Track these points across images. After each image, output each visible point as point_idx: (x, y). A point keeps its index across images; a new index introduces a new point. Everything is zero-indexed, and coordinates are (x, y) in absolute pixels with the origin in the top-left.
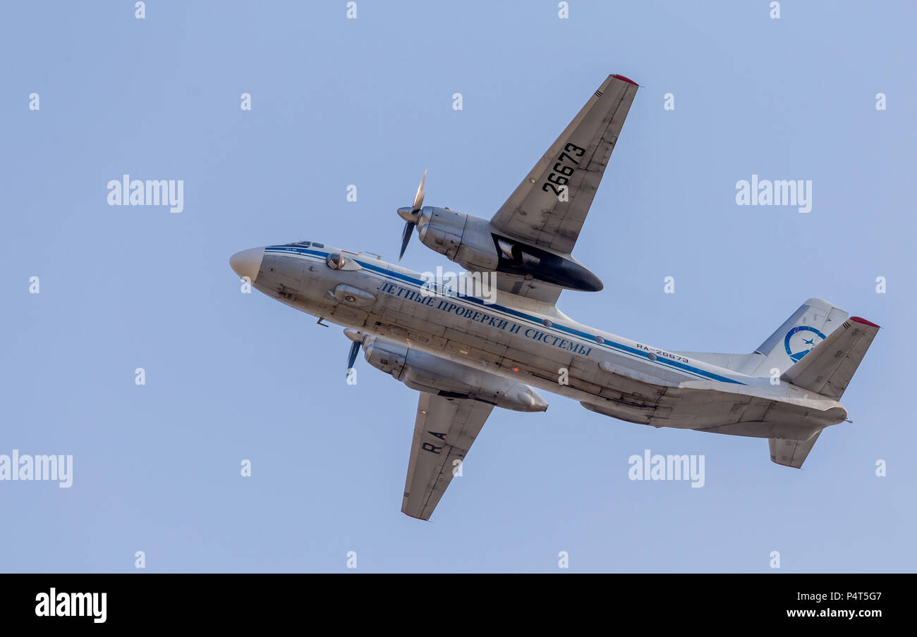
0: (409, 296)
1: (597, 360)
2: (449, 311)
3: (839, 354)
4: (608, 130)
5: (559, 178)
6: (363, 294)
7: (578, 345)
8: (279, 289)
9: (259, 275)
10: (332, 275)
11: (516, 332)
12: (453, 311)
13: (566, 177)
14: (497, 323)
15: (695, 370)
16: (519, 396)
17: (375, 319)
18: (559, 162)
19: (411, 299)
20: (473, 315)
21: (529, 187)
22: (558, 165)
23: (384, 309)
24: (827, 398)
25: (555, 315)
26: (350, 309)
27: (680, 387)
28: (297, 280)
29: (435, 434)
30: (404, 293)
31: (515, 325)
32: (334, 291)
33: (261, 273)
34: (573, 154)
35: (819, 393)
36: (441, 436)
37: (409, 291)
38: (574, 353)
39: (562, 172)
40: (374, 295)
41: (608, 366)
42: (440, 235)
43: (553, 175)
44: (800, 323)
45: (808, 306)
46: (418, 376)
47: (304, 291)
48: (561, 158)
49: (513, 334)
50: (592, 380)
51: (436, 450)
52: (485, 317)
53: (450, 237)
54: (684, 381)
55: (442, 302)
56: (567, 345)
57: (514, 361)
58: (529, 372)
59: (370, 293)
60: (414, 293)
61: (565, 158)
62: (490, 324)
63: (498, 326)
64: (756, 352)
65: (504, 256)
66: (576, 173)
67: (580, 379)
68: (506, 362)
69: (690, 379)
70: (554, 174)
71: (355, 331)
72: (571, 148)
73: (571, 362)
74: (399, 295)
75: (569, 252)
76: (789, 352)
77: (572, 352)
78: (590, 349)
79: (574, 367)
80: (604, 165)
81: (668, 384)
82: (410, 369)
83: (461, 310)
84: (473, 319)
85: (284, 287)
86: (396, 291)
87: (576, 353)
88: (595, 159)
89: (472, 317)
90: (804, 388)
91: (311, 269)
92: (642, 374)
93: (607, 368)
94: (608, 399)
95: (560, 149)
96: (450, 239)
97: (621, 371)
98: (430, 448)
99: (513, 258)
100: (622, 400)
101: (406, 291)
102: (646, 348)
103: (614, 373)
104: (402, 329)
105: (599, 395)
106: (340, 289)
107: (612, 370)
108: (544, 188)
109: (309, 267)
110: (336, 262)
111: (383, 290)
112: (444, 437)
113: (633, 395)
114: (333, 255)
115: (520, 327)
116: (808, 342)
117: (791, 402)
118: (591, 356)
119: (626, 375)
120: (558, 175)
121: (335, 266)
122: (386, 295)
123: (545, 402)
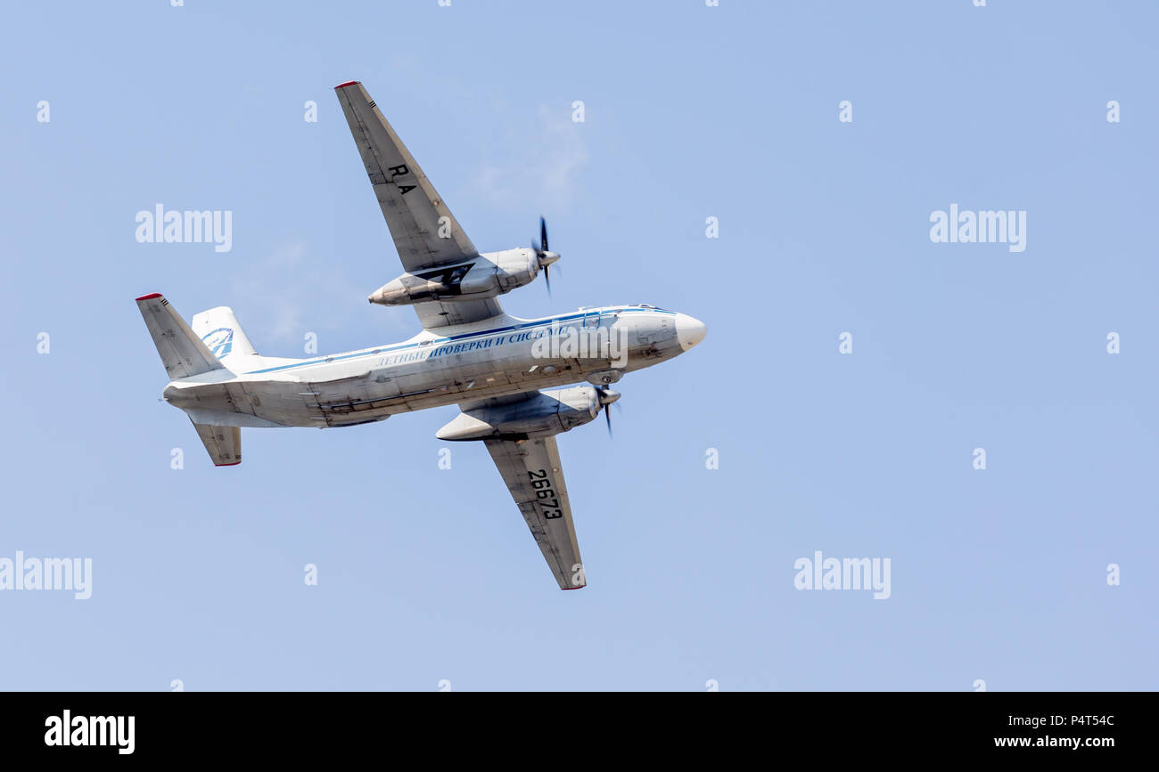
4: (547, 543)
5: (542, 486)
18: (554, 498)
21: (553, 464)
22: (553, 495)
29: (409, 188)
36: (404, 189)
39: (545, 492)
43: (549, 485)
48: (555, 501)
51: (394, 171)
61: (553, 503)
66: (535, 497)
72: (557, 514)
80: (523, 512)
95: (563, 507)
98: (400, 170)
108: (543, 471)
112: (401, 190)
120: (545, 488)
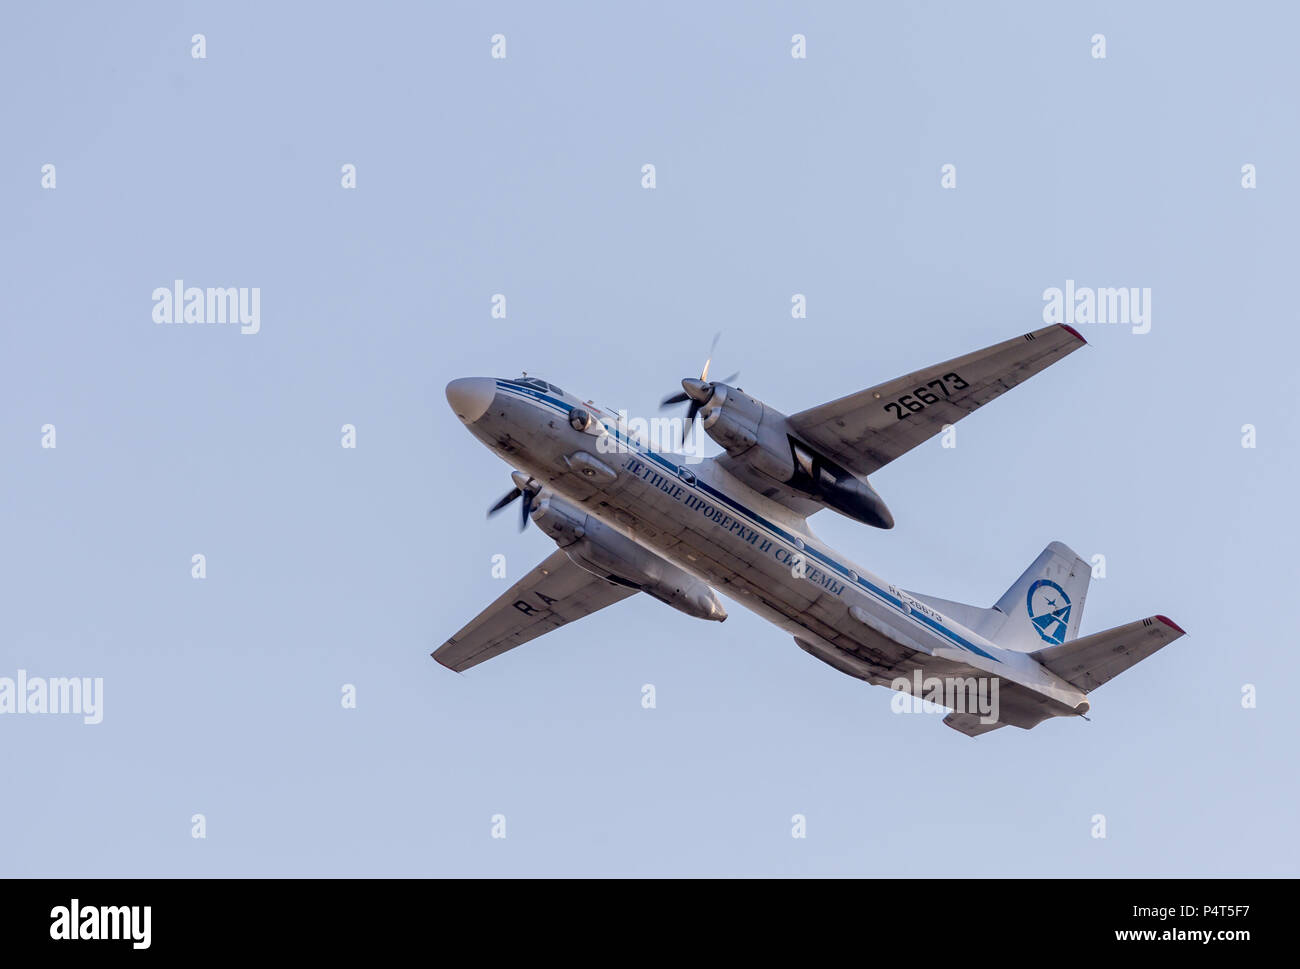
0: (656, 482)
1: (848, 603)
2: (697, 509)
3: (1120, 649)
4: (1013, 373)
5: (914, 403)
6: (607, 470)
7: (830, 580)
8: (502, 438)
9: (482, 418)
10: (573, 437)
11: (766, 550)
12: (701, 510)
13: (924, 404)
14: (747, 535)
15: (950, 634)
16: (700, 599)
17: (604, 497)
18: (927, 387)
19: (657, 485)
20: (722, 519)
21: (868, 399)
22: (922, 389)
23: (621, 491)
24: (1074, 688)
25: (805, 531)
26: (579, 481)
27: (933, 654)
28: (529, 434)
29: (543, 597)
30: (650, 477)
31: (766, 541)
32: (570, 457)
33: (486, 417)
34: (950, 385)
35: (1070, 683)
36: (549, 600)
37: (656, 475)
38: (825, 590)
39: (923, 398)
40: (615, 472)
41: (861, 614)
42: (734, 427)
43: (908, 397)
44: (1043, 576)
45: (1053, 553)
46: (595, 555)
47: (533, 449)
48: (931, 385)
49: (762, 552)
50: (832, 625)
51: (530, 611)
52: (736, 524)
53: (744, 433)
54: (938, 647)
55: (691, 496)
56: (819, 578)
57: (749, 582)
58: (762, 598)
59: (613, 469)
60: (662, 479)
61: (938, 386)
62: (739, 534)
63: (748, 540)
64: (995, 608)
65: (800, 468)
66: (939, 403)
67: (818, 620)
68: (738, 582)
69: (945, 646)
70: (910, 397)
71: (526, 478)
72: (952, 378)
73: (818, 600)
74: (644, 478)
75: (865, 473)
76: (1031, 615)
77: (822, 587)
78: (843, 588)
79: (819, 606)
81: (921, 648)
82: (587, 543)
83: (709, 511)
84: (722, 524)
85: (510, 438)
86: (643, 472)
87: (826, 590)
88: (974, 396)
89: (721, 522)
90: (1055, 673)
91: (551, 425)
92: (895, 630)
93: (859, 617)
94: (838, 647)
95: (935, 375)
96: (744, 435)
97: (874, 622)
98: (524, 607)
99: (810, 472)
100: (858, 652)
101: (653, 476)
102: (898, 594)
103: (865, 624)
104: (630, 516)
105: (832, 641)
106: (581, 457)
107: (863, 620)
108: (887, 407)
109: (549, 422)
110: (584, 422)
111: (629, 468)
112: (552, 602)
113: (872, 650)
114: (580, 412)
115: (771, 544)
116: (1050, 603)
117: (1044, 693)
118: (841, 597)
119: (891, 637)
120: (915, 399)
121: (581, 427)
122: (631, 476)
123: (725, 611)
